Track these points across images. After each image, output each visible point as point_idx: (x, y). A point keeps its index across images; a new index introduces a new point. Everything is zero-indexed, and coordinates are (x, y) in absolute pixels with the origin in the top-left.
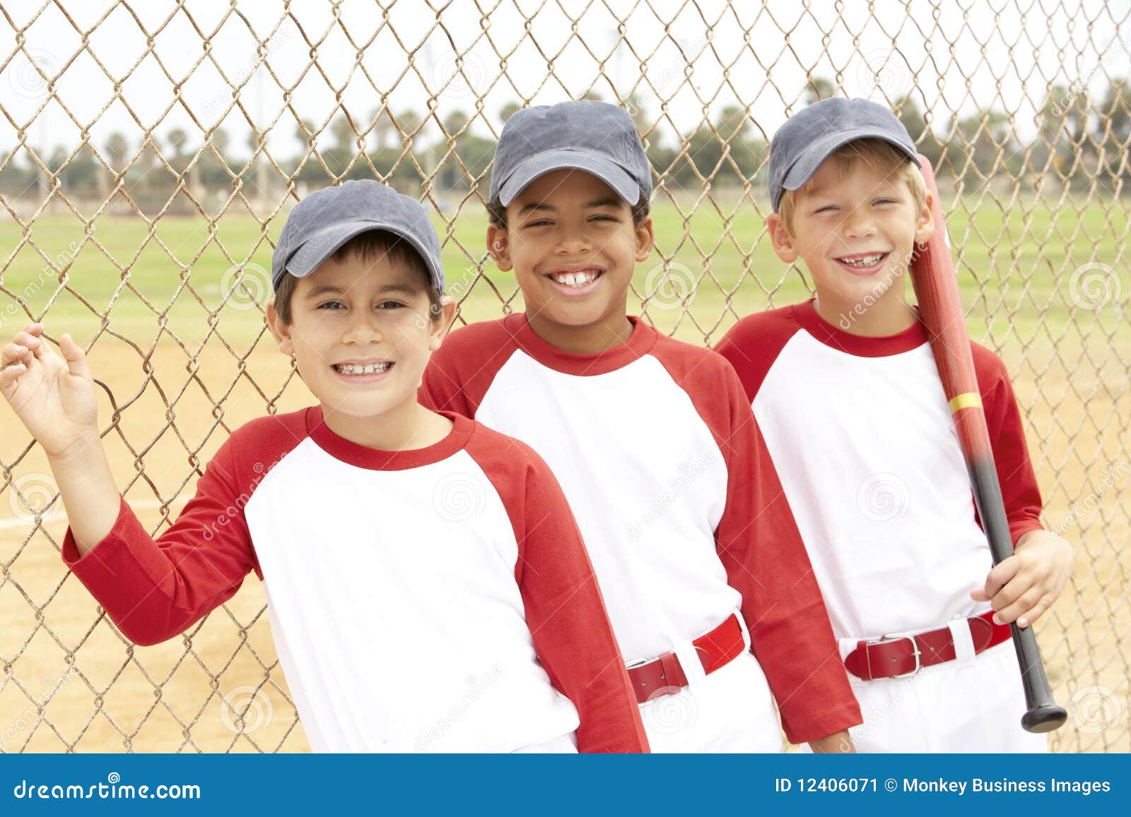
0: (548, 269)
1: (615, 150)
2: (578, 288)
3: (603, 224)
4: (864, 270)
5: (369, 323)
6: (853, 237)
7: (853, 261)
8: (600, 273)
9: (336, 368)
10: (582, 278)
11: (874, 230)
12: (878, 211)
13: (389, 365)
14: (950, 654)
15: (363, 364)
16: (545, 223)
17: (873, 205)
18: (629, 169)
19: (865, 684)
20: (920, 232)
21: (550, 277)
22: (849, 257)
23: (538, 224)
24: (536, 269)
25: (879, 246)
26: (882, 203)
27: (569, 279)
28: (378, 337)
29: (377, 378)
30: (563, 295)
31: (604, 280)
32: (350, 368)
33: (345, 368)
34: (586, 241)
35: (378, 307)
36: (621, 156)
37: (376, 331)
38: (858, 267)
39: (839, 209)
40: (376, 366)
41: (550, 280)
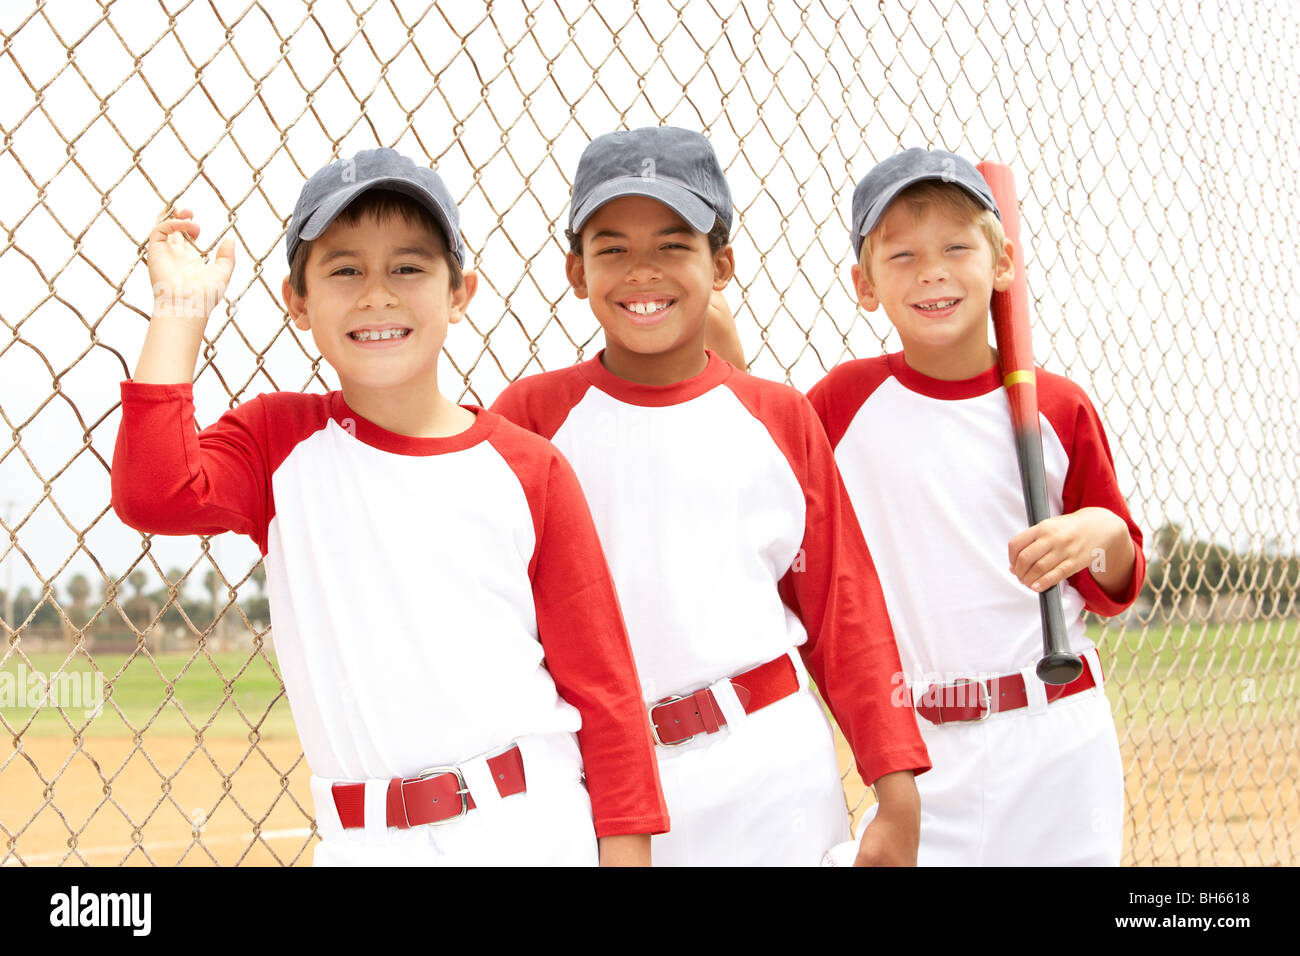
0: (619, 298)
1: (690, 177)
2: (649, 315)
3: (676, 252)
4: (935, 313)
5: (385, 287)
6: (926, 282)
7: (927, 306)
8: (672, 302)
9: (352, 336)
10: (652, 307)
11: (946, 275)
12: (952, 258)
13: (407, 332)
14: (1022, 702)
15: (380, 330)
16: (618, 251)
17: (947, 251)
18: (705, 196)
19: (935, 727)
20: (998, 279)
21: (623, 305)
22: (923, 303)
23: (610, 251)
24: (607, 297)
25: (952, 292)
26: (955, 249)
27: (639, 308)
28: (393, 301)
29: (394, 343)
30: (633, 323)
31: (675, 309)
32: (367, 334)
33: (361, 335)
34: (657, 270)
35: (394, 272)
36: (697, 183)
37: (392, 294)
38: (931, 310)
39: (912, 255)
40: (393, 332)
41: (622, 309)
